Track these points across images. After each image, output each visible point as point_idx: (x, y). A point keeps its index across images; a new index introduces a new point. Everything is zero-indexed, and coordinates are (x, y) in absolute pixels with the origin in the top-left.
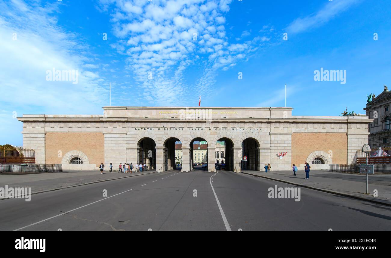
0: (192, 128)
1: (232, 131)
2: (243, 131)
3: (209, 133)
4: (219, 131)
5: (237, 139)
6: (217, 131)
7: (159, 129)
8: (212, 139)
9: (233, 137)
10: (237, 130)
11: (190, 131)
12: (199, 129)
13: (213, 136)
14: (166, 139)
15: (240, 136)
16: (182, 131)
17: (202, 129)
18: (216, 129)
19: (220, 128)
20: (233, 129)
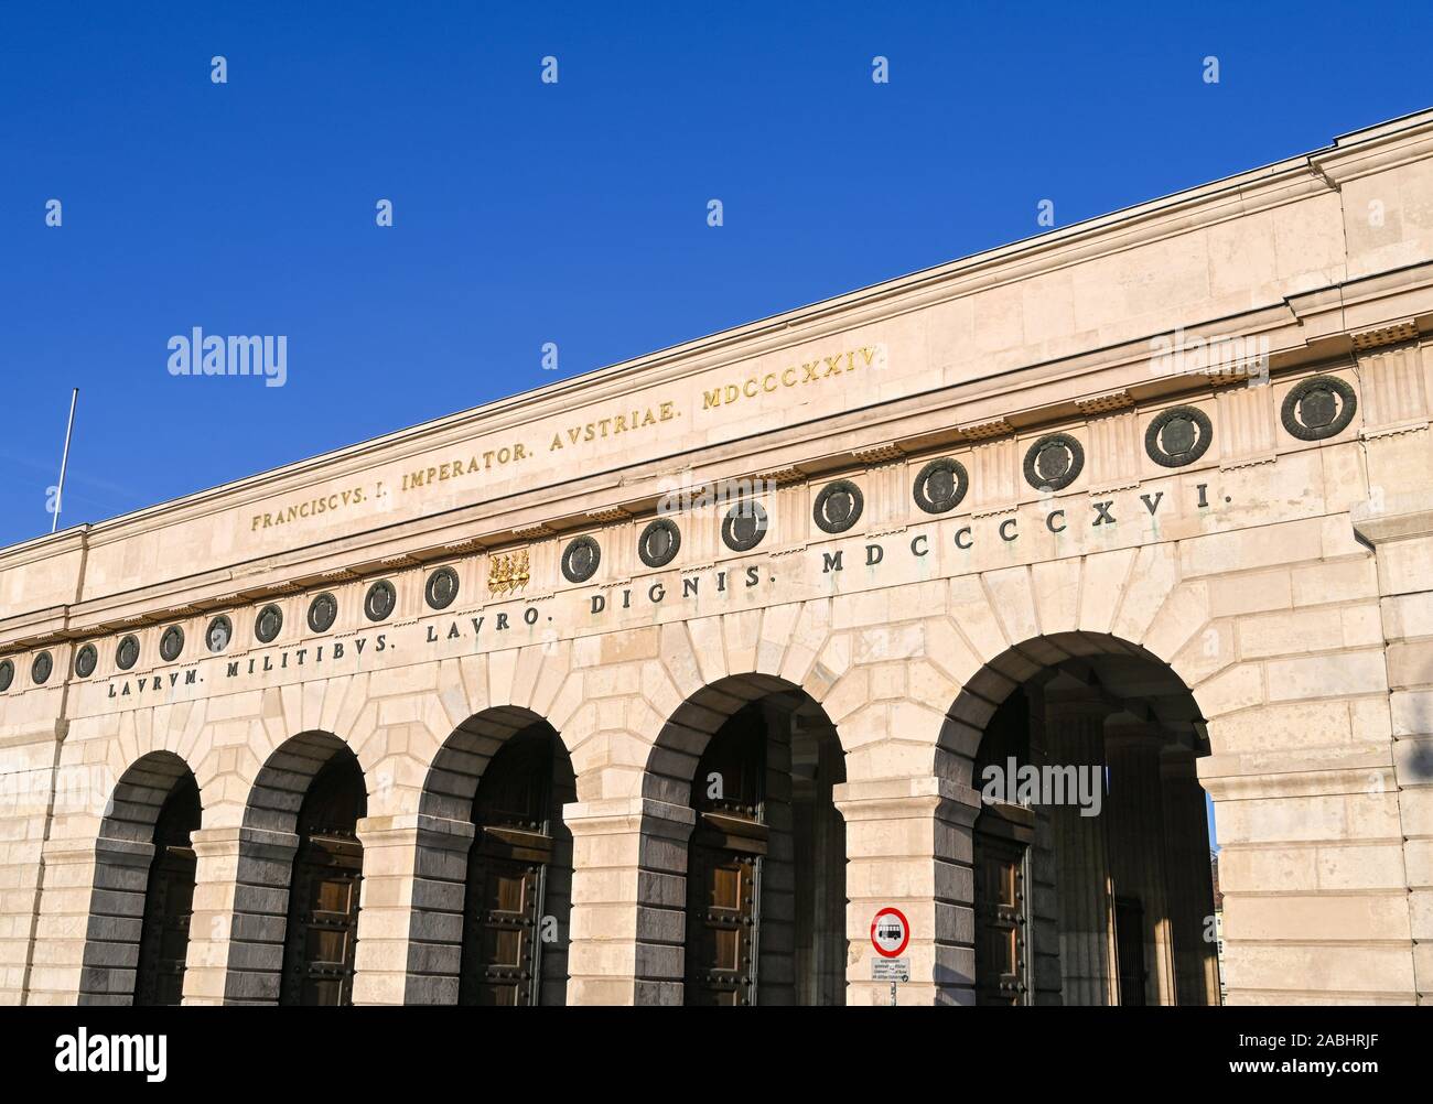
0: (453, 618)
1: (823, 582)
2: (957, 561)
3: (589, 652)
4: (689, 607)
5: (884, 683)
6: (663, 612)
7: (233, 670)
8: (611, 716)
9: (837, 657)
10: (874, 556)
11: (432, 652)
12: (502, 621)
13: (622, 676)
15: (913, 639)
16: (375, 662)
17: (531, 617)
18: (657, 595)
19: (690, 577)
20: (827, 556)
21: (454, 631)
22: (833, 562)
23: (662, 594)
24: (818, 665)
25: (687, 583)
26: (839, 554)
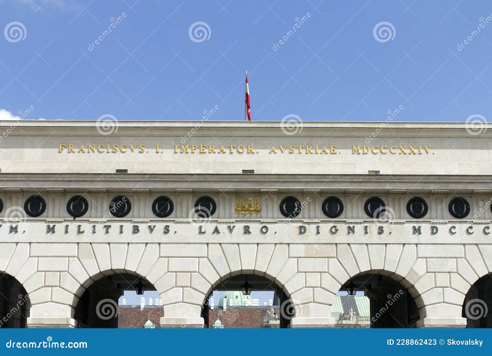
0: (215, 225)
1: (415, 238)
2: (468, 238)
3: (299, 250)
4: (351, 238)
5: (442, 280)
6: (337, 238)
7: (51, 229)
8: (314, 280)
9: (420, 268)
11: (203, 239)
12: (247, 230)
14: (83, 278)
15: (451, 265)
16: (164, 238)
18: (334, 231)
19: (351, 226)
20: (414, 227)
21: (216, 231)
22: (417, 231)
23: (337, 230)
24: (412, 269)
25: (349, 227)
26: (419, 227)
